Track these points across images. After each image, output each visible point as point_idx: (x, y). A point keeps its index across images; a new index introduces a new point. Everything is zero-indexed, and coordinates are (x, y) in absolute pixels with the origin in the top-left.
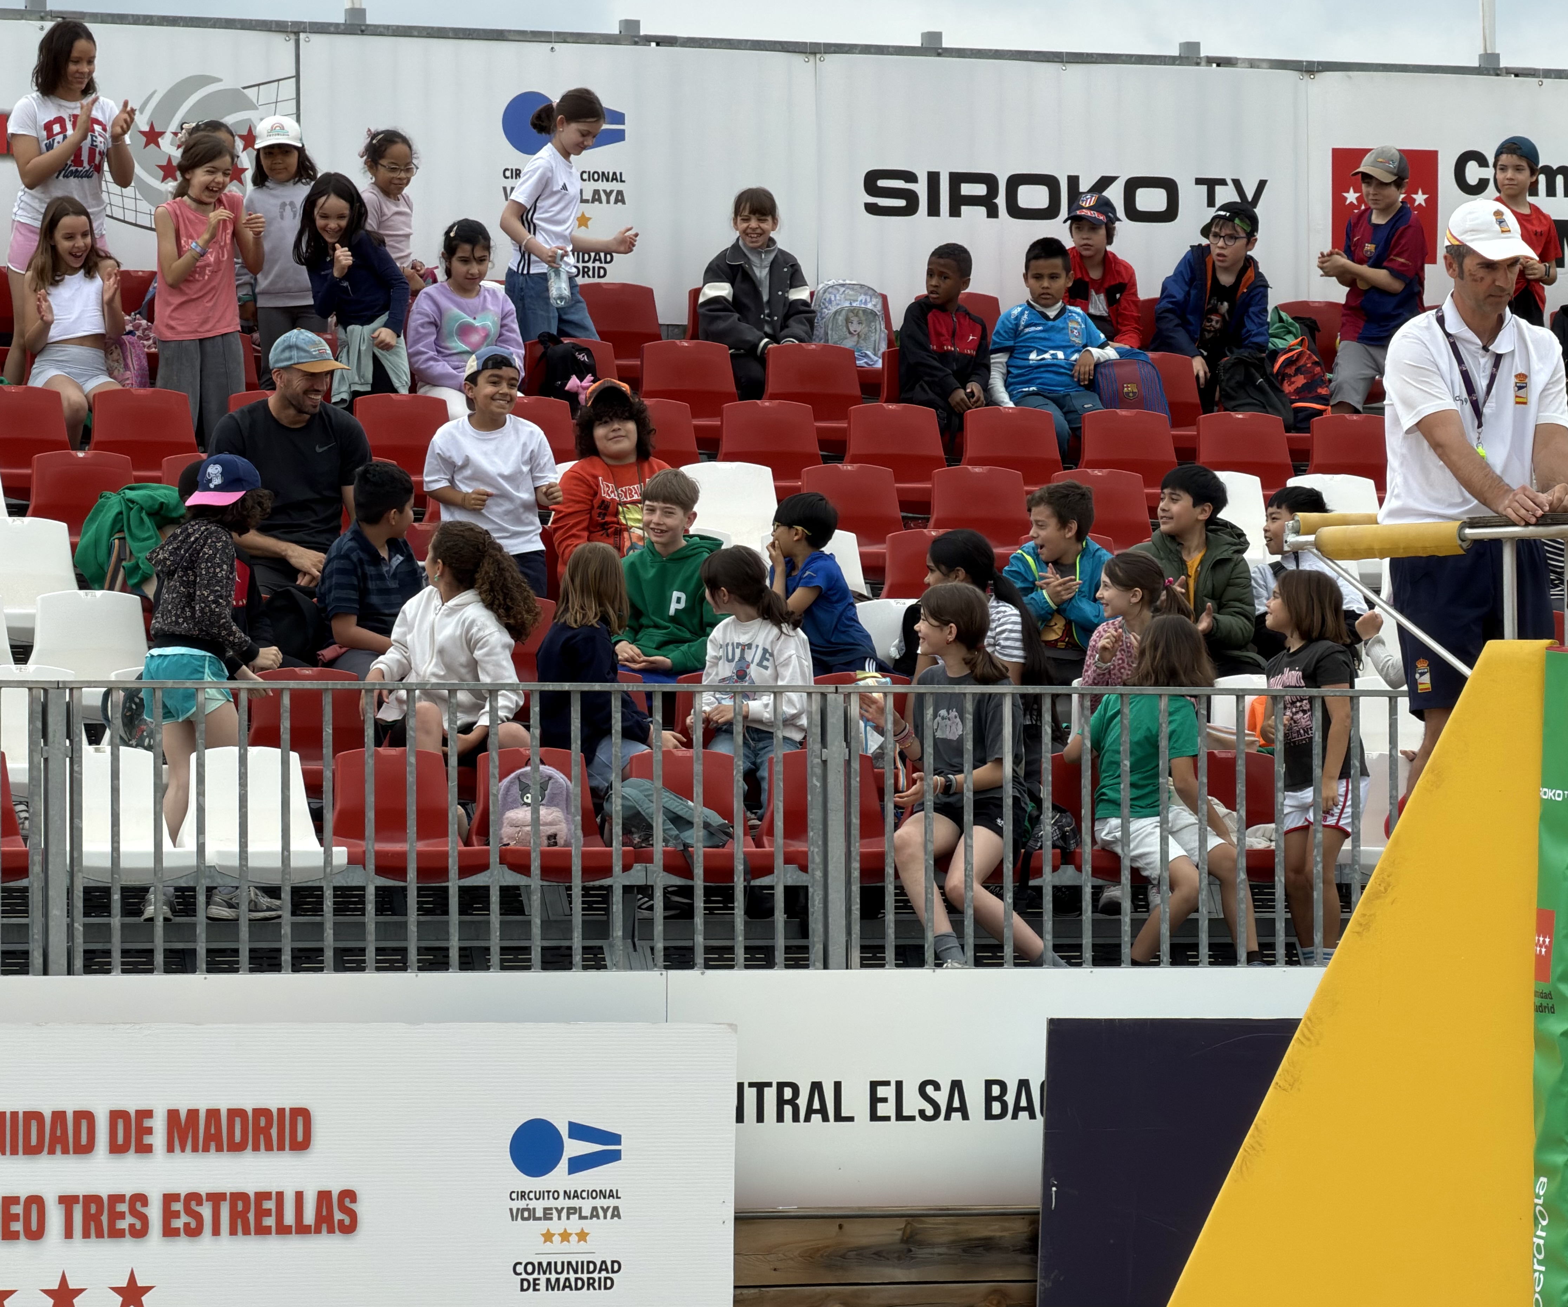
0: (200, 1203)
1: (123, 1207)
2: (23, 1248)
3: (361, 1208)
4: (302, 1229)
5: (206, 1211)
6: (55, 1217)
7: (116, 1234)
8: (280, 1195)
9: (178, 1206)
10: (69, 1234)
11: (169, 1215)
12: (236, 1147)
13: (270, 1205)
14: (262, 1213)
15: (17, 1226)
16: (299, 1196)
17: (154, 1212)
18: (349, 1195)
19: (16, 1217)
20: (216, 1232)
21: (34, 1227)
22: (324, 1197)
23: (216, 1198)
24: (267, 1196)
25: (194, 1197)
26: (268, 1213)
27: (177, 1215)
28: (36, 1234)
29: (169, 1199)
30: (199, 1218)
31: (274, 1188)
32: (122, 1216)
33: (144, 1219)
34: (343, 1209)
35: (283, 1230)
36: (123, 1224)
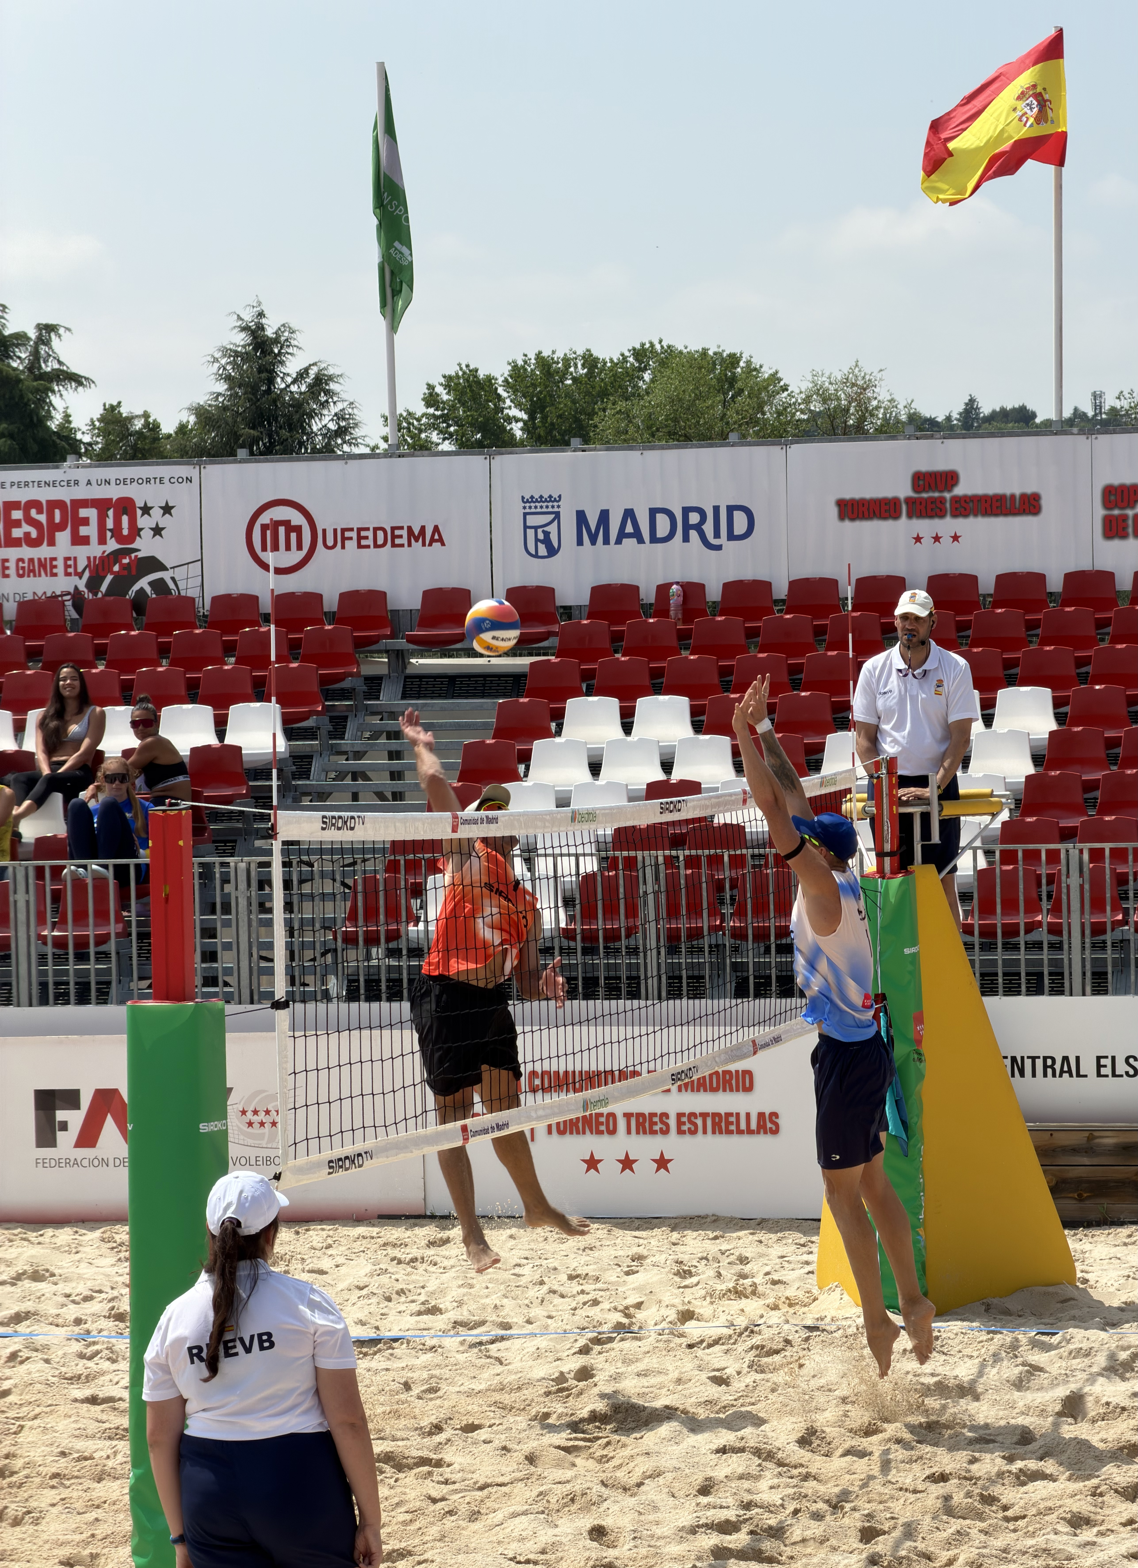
0: (696, 1118)
1: (656, 1119)
2: (606, 1139)
3: (780, 1121)
4: (750, 1132)
5: (699, 1122)
6: (622, 1124)
7: (653, 1132)
8: (738, 1114)
9: (684, 1119)
10: (629, 1132)
11: (680, 1123)
12: (714, 1090)
13: (733, 1119)
14: (728, 1123)
15: (603, 1128)
16: (748, 1115)
17: (672, 1122)
18: (774, 1115)
19: (602, 1123)
20: (705, 1132)
21: (611, 1128)
22: (761, 1115)
23: (704, 1115)
24: (731, 1114)
25: (693, 1115)
26: (732, 1123)
27: (684, 1123)
28: (613, 1132)
29: (680, 1115)
30: (696, 1125)
31: (734, 1111)
32: (656, 1123)
33: (667, 1125)
34: (771, 1121)
35: (740, 1132)
36: (656, 1128)
